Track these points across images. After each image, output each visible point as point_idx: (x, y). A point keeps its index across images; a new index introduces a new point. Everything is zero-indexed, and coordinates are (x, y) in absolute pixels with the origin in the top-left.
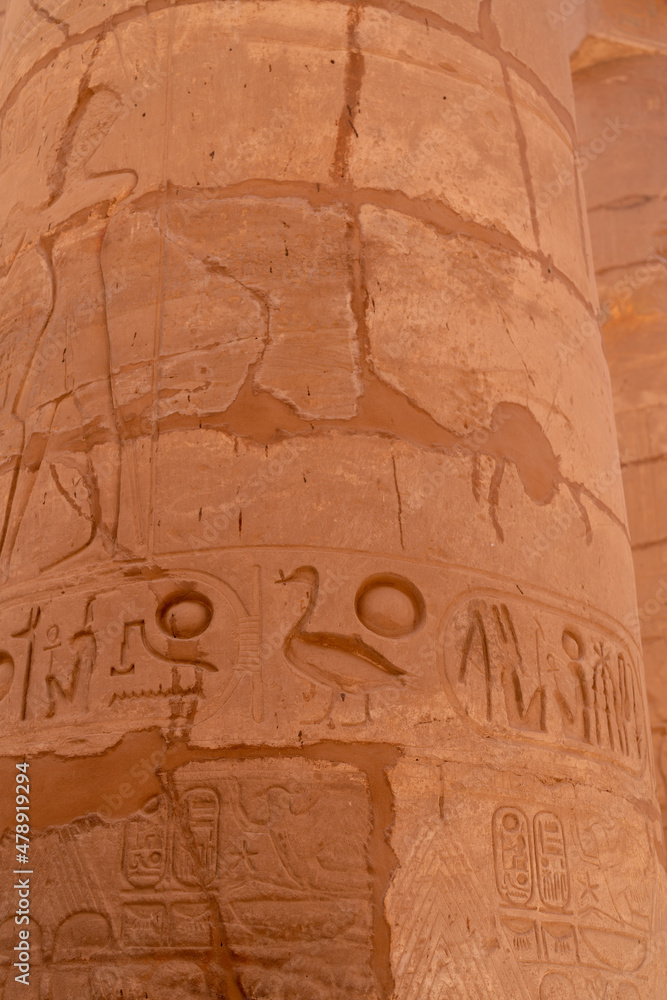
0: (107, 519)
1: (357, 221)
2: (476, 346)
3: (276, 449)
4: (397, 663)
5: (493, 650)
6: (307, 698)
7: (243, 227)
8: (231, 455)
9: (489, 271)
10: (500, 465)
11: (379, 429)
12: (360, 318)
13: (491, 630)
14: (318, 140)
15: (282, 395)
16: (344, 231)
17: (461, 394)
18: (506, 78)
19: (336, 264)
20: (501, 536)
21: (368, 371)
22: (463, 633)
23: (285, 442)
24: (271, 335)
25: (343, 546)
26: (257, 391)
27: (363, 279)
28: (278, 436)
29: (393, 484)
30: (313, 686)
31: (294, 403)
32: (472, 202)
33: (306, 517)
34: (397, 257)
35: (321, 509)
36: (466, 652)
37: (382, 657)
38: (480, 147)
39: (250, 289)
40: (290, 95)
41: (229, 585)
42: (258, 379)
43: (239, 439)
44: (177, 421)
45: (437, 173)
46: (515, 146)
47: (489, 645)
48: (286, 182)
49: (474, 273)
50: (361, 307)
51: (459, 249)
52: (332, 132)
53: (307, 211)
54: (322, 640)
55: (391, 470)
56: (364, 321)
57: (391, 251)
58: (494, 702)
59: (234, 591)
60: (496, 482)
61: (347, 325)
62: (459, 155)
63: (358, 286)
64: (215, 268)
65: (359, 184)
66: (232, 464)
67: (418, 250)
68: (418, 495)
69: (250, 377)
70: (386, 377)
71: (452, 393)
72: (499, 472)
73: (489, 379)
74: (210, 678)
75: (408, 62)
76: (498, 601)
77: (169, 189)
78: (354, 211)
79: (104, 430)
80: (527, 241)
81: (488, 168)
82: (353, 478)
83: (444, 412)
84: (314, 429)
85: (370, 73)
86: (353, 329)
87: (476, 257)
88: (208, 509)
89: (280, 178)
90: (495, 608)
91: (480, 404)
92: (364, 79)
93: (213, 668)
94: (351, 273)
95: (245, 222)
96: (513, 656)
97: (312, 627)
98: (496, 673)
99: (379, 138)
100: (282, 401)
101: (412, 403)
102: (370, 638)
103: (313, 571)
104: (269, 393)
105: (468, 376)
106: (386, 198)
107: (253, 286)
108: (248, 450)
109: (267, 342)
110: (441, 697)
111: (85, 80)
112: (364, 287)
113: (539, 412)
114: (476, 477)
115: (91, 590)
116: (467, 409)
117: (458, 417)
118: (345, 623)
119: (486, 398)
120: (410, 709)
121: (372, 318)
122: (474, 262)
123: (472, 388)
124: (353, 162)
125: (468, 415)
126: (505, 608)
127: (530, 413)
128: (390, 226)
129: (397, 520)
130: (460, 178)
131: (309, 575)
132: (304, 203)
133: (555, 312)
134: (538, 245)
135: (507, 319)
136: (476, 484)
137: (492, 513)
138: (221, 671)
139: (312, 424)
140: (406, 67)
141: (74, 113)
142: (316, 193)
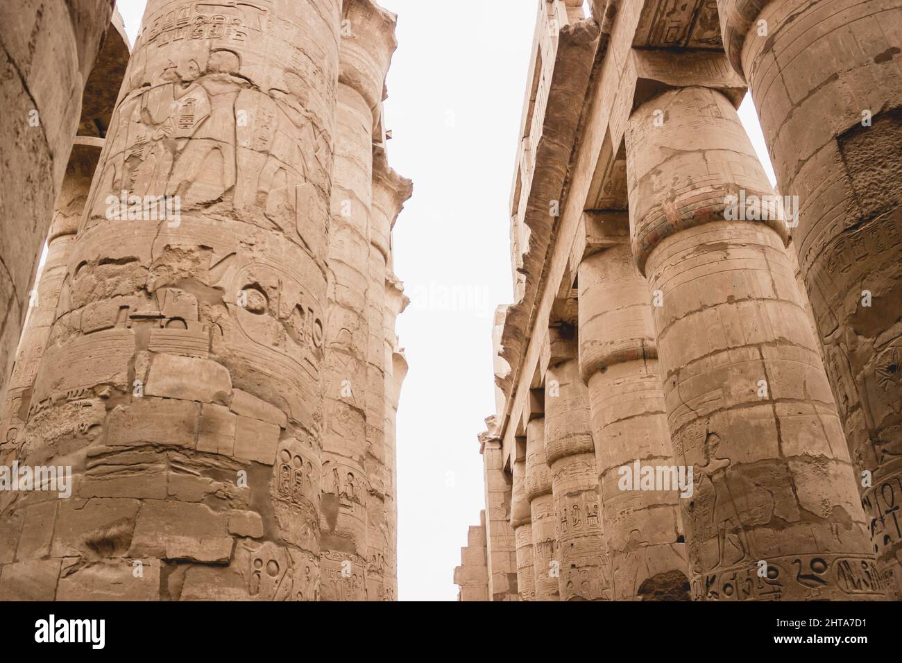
0: (747, 551)
3: (783, 531)
12: (795, 493)
13: (843, 567)
14: (773, 446)
15: (781, 517)
16: (785, 470)
17: (824, 507)
18: (815, 408)
21: (800, 507)
26: (776, 517)
28: (783, 528)
38: (813, 434)
42: (775, 514)
44: (758, 526)
46: (821, 428)
48: (768, 460)
50: (795, 490)
52: (777, 443)
53: (776, 466)
60: (837, 529)
64: (757, 485)
65: (786, 456)
68: (819, 537)
69: (773, 513)
70: (805, 508)
74: (781, 588)
77: (739, 464)
78: (786, 464)
79: (740, 529)
80: (830, 457)
81: (816, 439)
83: (820, 513)
84: (791, 524)
85: (782, 422)
86: (794, 496)
88: (771, 548)
93: (782, 586)
99: (788, 442)
100: (782, 519)
101: (813, 513)
105: (824, 501)
106: (793, 458)
109: (775, 503)
111: (707, 431)
114: (832, 528)
115: (748, 569)
118: (809, 572)
121: (798, 493)
124: (784, 451)
132: (774, 465)
133: (842, 473)
135: (830, 481)
136: (832, 531)
139: (790, 523)
140: (790, 418)
141: (707, 440)
142: (777, 461)
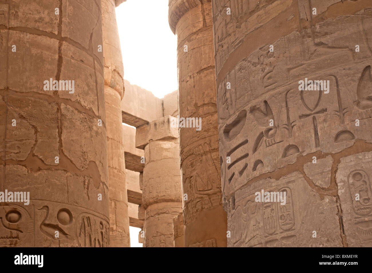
1: (60, 108)
2: (85, 145)
4: (66, 232)
5: (86, 229)
6: (45, 241)
7: (30, 106)
8: (27, 173)
9: (89, 123)
10: (89, 179)
11: (64, 169)
19: (54, 120)
20: (89, 199)
22: (81, 224)
23: (41, 171)
24: (38, 139)
25: (55, 201)
27: (61, 126)
29: (67, 184)
30: (47, 238)
31: (43, 160)
32: (86, 103)
33: (46, 192)
34: (69, 119)
35: (50, 190)
36: (81, 229)
37: (63, 230)
39: (32, 125)
40: (43, 67)
41: (26, 210)
43: (29, 169)
45: (79, 94)
47: (86, 227)
49: (85, 124)
51: (83, 117)
54: (49, 225)
55: (66, 180)
56: (61, 138)
57: (67, 117)
58: (86, 242)
59: (27, 211)
61: (57, 139)
62: (84, 88)
63: (60, 127)
66: (27, 176)
67: (74, 117)
71: (80, 158)
72: (89, 180)
73: (88, 154)
75: (73, 59)
76: (88, 215)
82: (57, 182)
87: (86, 119)
89: (40, 92)
90: (87, 217)
91: (86, 162)
92: (62, 64)
94: (58, 124)
95: (30, 105)
96: (90, 230)
97: (47, 222)
98: (87, 235)
102: (60, 225)
103: (47, 207)
104: (37, 156)
107: (33, 124)
108: (31, 172)
110: (75, 241)
112: (61, 128)
113: (97, 163)
116: (83, 163)
117: (81, 165)
119: (87, 160)
120: (69, 244)
122: (85, 120)
123: (84, 157)
125: (83, 164)
126: (89, 217)
127: (96, 163)
128: (68, 110)
129: (67, 194)
130: (83, 95)
131: (46, 208)
134: (99, 114)
137: (87, 192)
138: (24, 233)
